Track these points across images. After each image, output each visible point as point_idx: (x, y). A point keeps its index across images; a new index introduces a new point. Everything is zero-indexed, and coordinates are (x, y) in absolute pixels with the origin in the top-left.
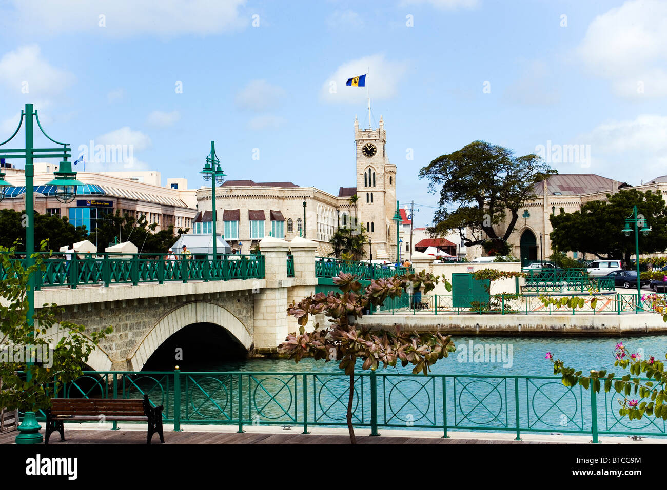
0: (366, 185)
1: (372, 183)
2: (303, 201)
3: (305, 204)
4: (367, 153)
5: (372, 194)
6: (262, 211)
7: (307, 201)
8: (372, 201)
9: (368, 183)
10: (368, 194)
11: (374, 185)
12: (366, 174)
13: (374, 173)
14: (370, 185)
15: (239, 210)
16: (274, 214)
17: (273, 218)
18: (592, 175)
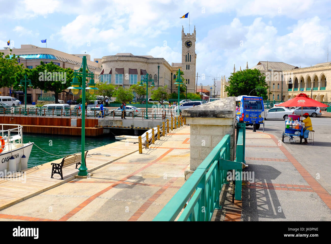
0: (186, 61)
1: (189, 60)
2: (158, 65)
3: (159, 67)
4: (187, 45)
5: (189, 65)
6: (136, 69)
7: (160, 65)
8: (189, 69)
9: (187, 60)
10: (187, 65)
11: (190, 61)
12: (186, 55)
13: (190, 55)
14: (188, 61)
15: (124, 68)
16: (142, 71)
17: (142, 73)
18: (282, 62)
